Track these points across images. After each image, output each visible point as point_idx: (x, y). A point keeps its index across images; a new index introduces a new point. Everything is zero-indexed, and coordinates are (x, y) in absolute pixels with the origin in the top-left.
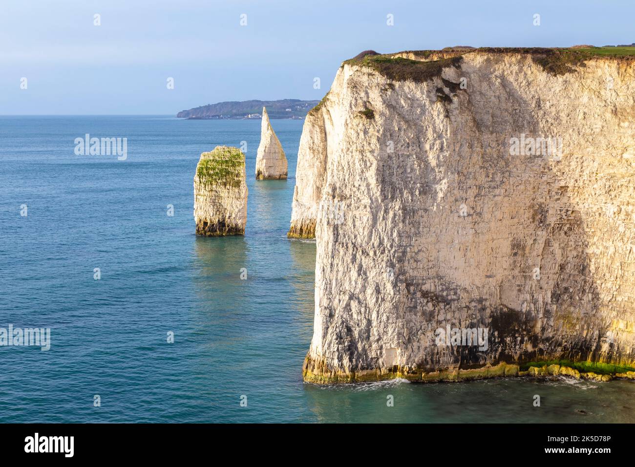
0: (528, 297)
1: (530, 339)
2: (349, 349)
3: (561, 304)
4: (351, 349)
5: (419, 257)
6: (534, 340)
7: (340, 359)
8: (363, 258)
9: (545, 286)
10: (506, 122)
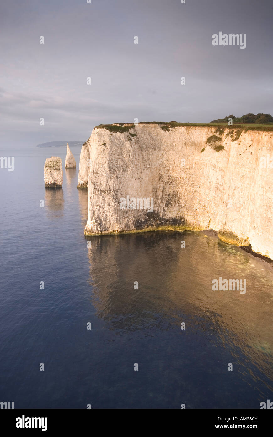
0: (158, 205)
1: (159, 219)
2: (100, 224)
3: (169, 207)
4: (100, 225)
5: (122, 193)
6: (160, 219)
7: (97, 228)
8: (104, 194)
9: (164, 202)
10: (150, 147)
